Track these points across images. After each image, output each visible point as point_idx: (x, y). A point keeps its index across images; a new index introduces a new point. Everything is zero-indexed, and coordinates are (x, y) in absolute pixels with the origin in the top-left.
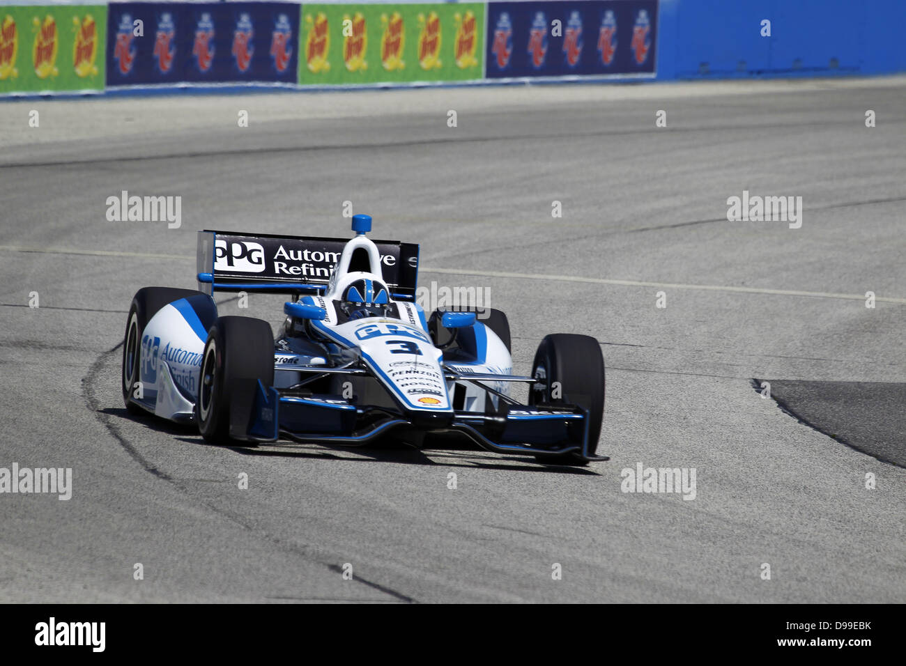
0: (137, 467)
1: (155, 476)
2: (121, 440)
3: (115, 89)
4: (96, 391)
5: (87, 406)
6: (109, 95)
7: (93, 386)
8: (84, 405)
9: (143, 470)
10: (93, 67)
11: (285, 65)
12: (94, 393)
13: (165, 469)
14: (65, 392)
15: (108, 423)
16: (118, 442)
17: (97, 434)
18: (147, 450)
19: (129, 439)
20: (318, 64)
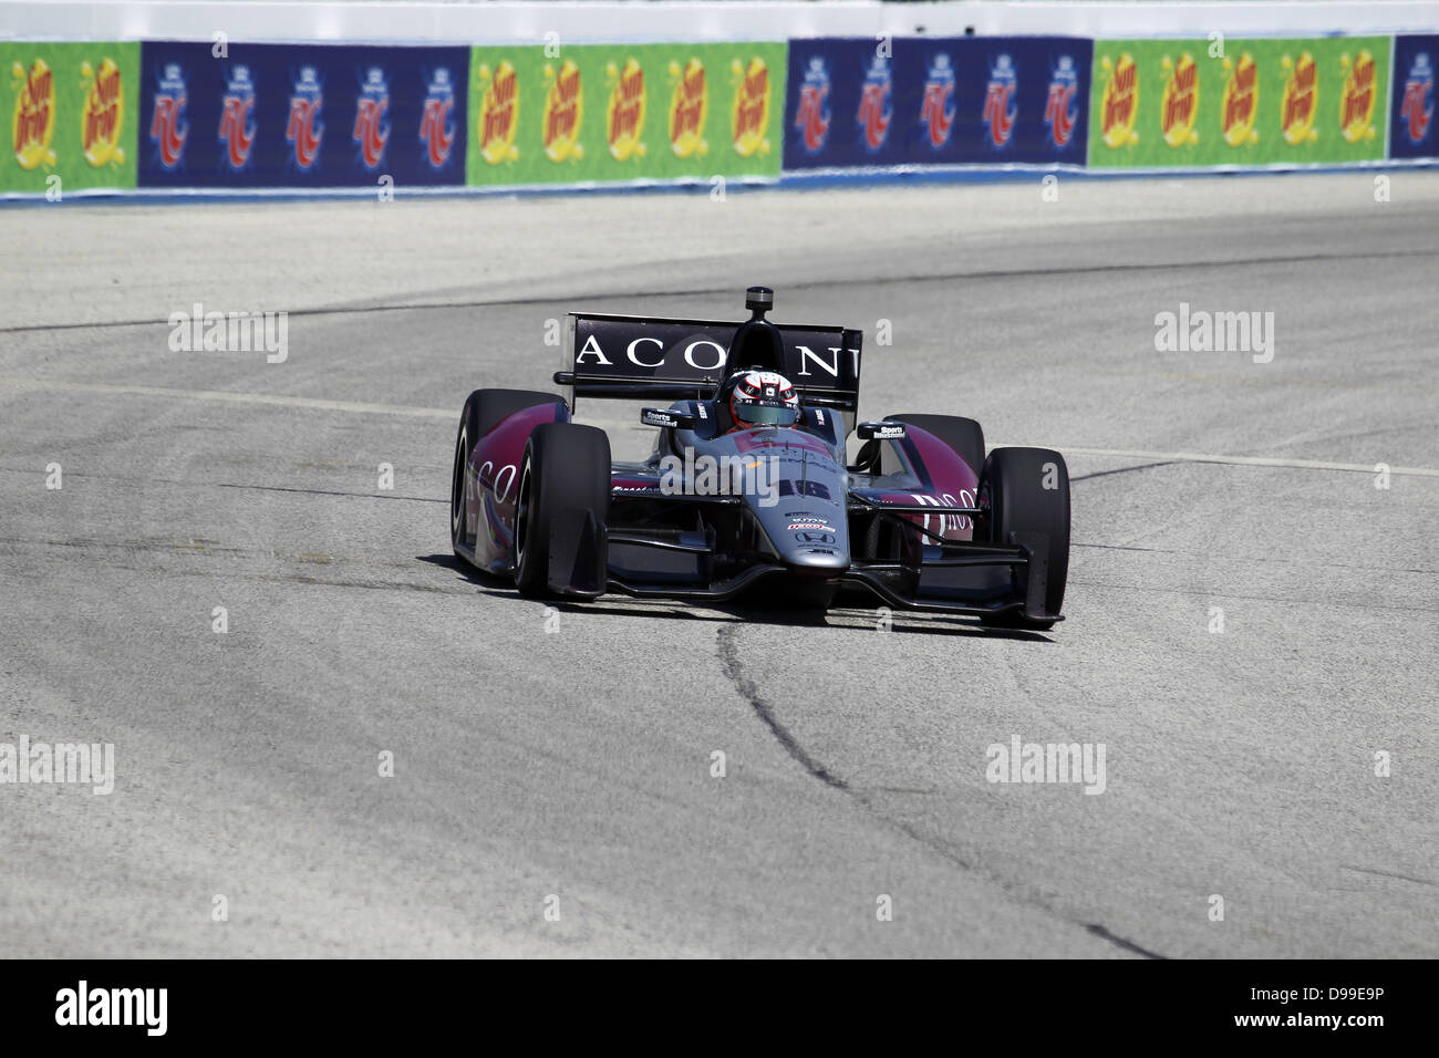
0: (795, 769)
1: (823, 782)
2: (773, 725)
3: (798, 174)
4: (739, 648)
5: (725, 672)
6: (786, 185)
7: (735, 641)
8: (719, 670)
9: (804, 772)
10: (763, 141)
11: (1066, 136)
12: (736, 651)
13: (839, 773)
14: (691, 649)
15: (755, 698)
16: (768, 728)
17: (735, 715)
18: (813, 741)
19: (785, 725)
20: (1119, 135)
